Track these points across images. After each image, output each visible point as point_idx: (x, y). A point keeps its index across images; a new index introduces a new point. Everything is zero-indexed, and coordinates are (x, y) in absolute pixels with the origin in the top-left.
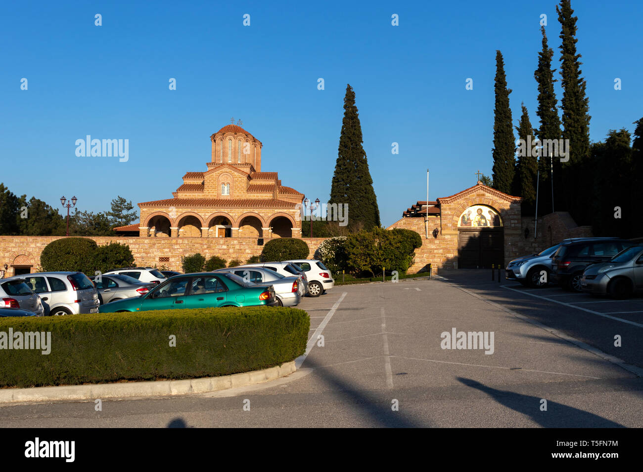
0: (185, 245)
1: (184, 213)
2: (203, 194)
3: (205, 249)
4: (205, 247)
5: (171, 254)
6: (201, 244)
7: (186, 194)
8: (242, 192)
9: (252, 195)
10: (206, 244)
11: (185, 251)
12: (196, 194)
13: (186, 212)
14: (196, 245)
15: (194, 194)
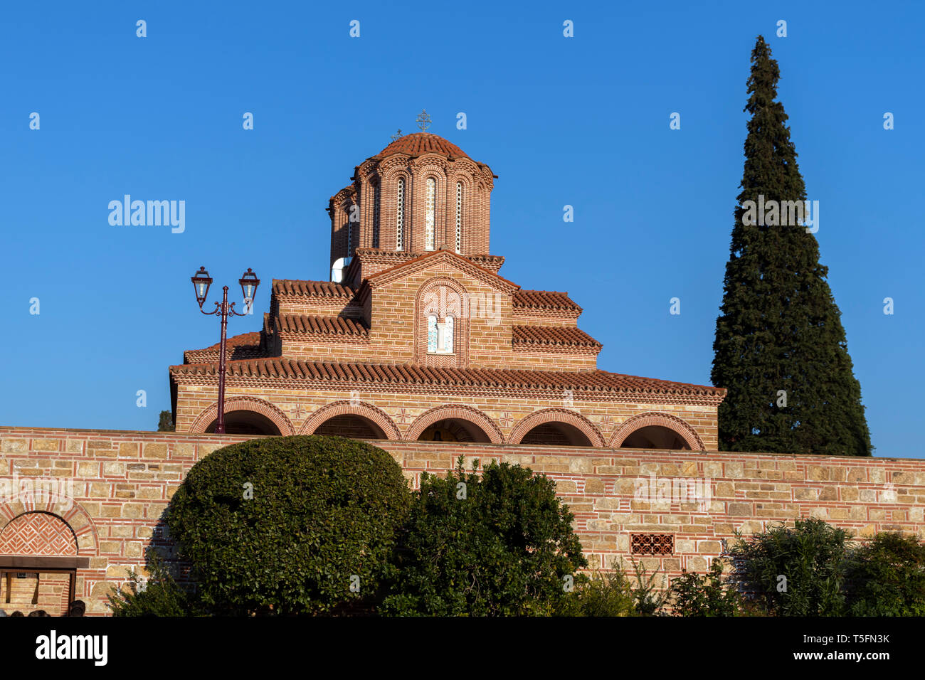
0: (733, 484)
1: (332, 405)
2: (367, 349)
3: (815, 504)
4: (815, 494)
5: (679, 524)
6: (798, 482)
7: (308, 345)
8: (498, 345)
9: (530, 355)
10: (815, 484)
11: (734, 510)
12: (345, 347)
13: (337, 403)
14: (780, 488)
15: (336, 346)
